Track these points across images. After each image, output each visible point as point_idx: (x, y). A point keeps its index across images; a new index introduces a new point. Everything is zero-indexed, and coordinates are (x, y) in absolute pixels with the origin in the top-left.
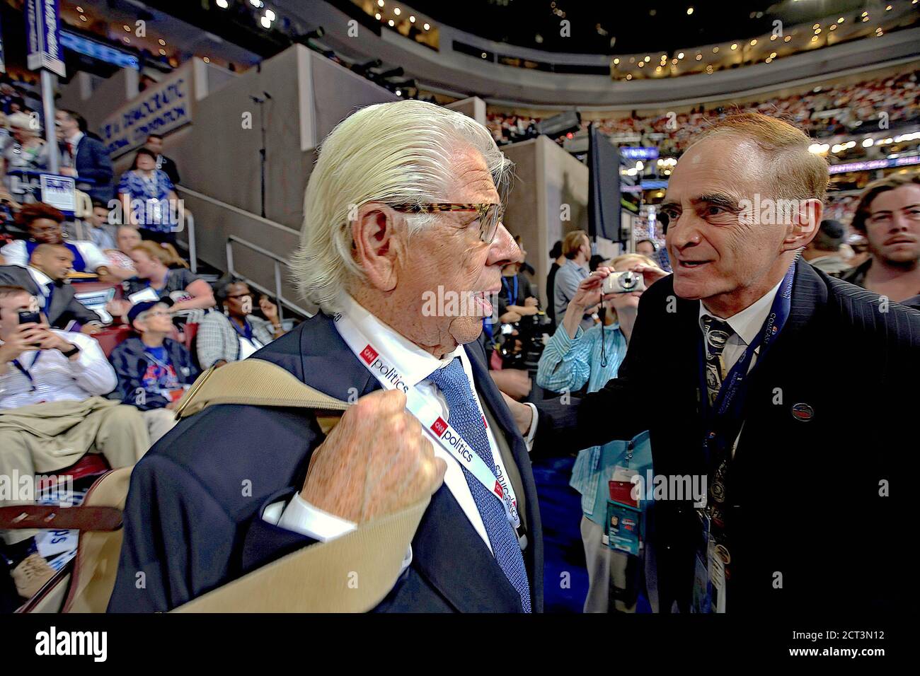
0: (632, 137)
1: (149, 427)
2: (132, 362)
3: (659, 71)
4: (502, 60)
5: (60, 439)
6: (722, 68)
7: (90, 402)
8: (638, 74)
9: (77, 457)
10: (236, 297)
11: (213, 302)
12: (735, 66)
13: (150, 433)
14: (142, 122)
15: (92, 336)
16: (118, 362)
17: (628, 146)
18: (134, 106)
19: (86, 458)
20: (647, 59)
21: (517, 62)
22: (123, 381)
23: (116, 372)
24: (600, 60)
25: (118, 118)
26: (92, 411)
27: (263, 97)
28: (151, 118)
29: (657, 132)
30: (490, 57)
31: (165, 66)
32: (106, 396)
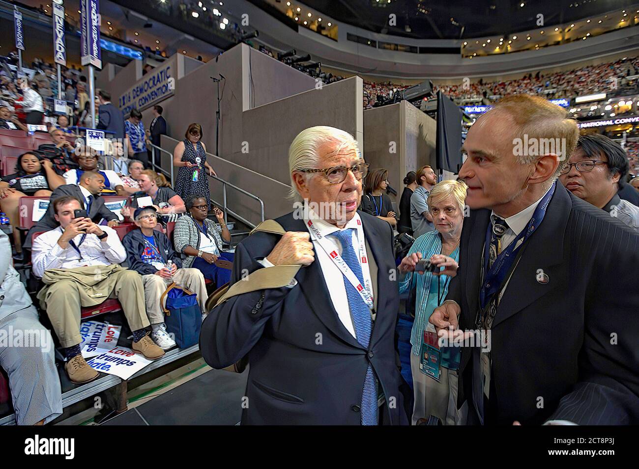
0: (476, 98)
1: (144, 285)
2: (136, 244)
3: (497, 50)
4: (382, 46)
5: (94, 288)
6: (547, 46)
7: (112, 267)
8: (481, 52)
9: (104, 299)
10: (197, 207)
11: (185, 209)
12: (558, 43)
13: (145, 288)
14: (145, 95)
15: (113, 228)
16: (127, 244)
17: (472, 104)
18: (140, 84)
19: (108, 301)
20: (489, 41)
21: (393, 47)
22: (131, 256)
23: (126, 250)
24: (453, 43)
25: (130, 92)
26: (113, 272)
27: (219, 78)
28: (149, 91)
29: (495, 94)
30: (373, 43)
31: (159, 57)
32: (120, 264)
